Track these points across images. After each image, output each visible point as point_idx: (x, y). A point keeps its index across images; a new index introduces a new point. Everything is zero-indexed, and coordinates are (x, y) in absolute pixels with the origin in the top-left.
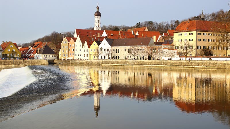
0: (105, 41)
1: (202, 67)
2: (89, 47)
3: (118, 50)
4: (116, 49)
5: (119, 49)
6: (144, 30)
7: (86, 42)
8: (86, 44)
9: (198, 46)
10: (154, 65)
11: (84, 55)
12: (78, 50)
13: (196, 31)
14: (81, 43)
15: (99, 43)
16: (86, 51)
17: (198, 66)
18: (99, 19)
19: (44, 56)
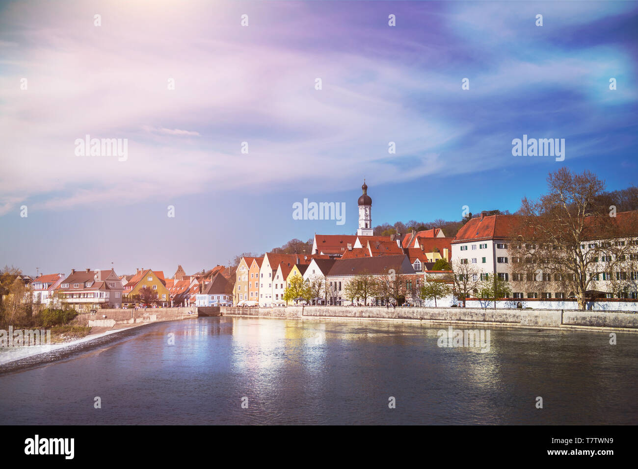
0: (313, 265)
1: (491, 323)
2: (285, 279)
3: (338, 284)
4: (336, 283)
5: (340, 283)
6: (435, 235)
7: (279, 266)
8: (279, 271)
9: (500, 274)
10: (399, 318)
11: (277, 295)
12: (266, 286)
13: (493, 240)
14: (270, 271)
15: (303, 269)
16: (279, 286)
17: (484, 321)
18: (368, 212)
19: (213, 298)
